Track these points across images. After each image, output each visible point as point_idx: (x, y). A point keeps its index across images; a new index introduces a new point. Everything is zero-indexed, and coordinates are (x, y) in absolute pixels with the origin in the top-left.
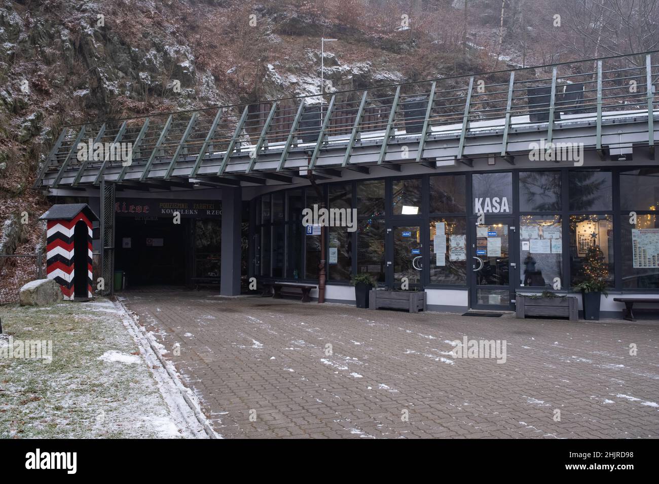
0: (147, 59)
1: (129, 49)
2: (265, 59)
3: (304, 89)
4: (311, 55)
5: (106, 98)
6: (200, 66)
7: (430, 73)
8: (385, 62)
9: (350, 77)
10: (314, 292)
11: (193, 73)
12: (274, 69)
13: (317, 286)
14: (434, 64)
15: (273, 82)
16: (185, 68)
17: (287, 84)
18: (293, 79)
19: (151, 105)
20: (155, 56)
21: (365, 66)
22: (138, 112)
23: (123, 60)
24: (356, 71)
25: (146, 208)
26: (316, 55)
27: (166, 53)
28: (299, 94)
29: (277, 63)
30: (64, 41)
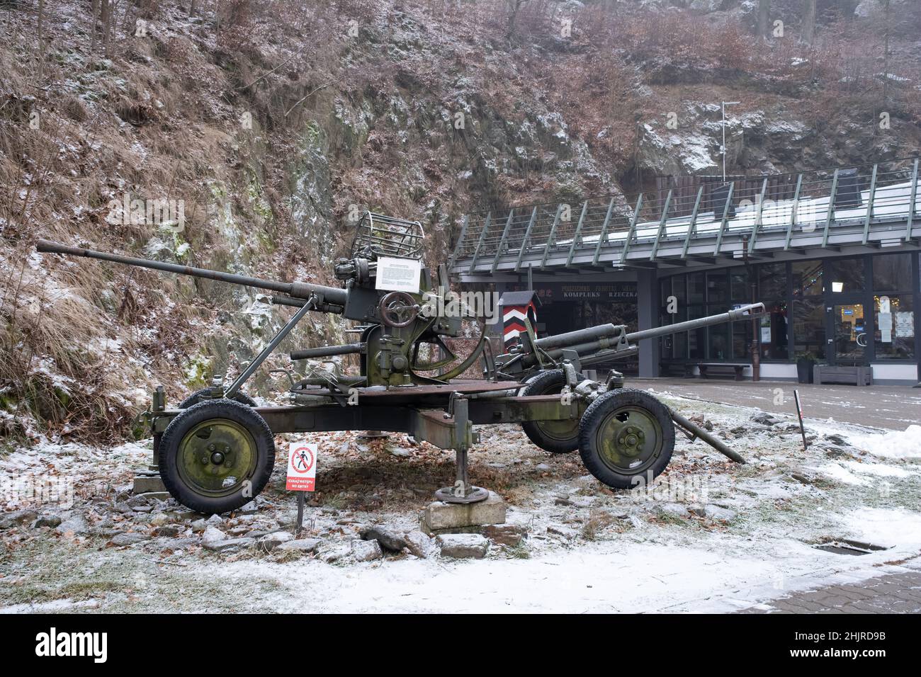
0: (522, 132)
1: (504, 123)
2: (639, 117)
3: (690, 151)
4: (692, 108)
5: (488, 179)
6: (573, 134)
7: (840, 121)
8: (781, 109)
9: (741, 132)
10: (747, 371)
11: (569, 143)
12: (652, 130)
13: (751, 366)
14: (844, 111)
15: (654, 146)
16: (562, 139)
17: (670, 147)
18: (676, 140)
19: (531, 182)
20: (529, 127)
21: (757, 116)
22: (520, 191)
23: (498, 135)
24: (747, 124)
25: (549, 291)
26: (698, 109)
27: (539, 124)
28: (684, 157)
29: (654, 121)
30: (446, 123)
